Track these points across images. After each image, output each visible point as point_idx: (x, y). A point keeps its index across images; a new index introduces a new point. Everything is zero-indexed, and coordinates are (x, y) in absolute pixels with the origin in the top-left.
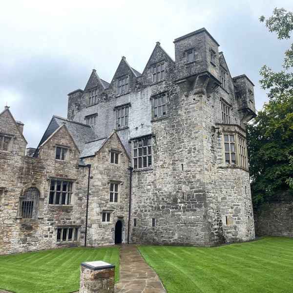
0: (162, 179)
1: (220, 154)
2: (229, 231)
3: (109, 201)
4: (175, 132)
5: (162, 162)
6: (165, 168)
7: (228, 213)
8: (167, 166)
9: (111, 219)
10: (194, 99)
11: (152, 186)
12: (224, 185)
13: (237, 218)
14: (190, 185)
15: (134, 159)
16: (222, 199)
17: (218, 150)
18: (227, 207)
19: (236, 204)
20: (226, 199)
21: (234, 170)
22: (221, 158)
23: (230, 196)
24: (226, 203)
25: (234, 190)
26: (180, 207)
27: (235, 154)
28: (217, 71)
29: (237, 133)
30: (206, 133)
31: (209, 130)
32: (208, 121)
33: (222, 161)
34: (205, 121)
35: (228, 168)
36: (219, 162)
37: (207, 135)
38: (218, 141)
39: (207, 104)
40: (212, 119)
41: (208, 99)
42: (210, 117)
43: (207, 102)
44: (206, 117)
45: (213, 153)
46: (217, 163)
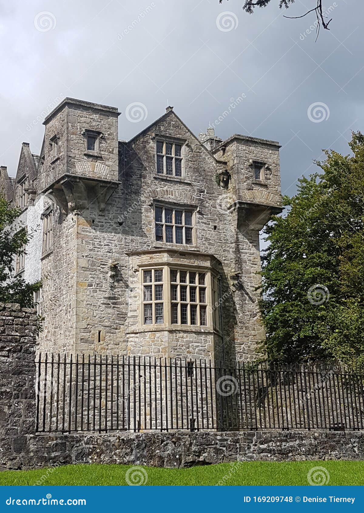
7: (142, 414)
17: (131, 300)
21: (158, 334)
22: (135, 314)
27: (162, 303)
28: (107, 163)
29: (168, 264)
30: (90, 276)
31: (103, 268)
32: (99, 253)
33: (136, 321)
34: (86, 256)
35: (146, 332)
36: (131, 323)
37: (92, 279)
38: (132, 283)
39: (99, 222)
40: (116, 246)
41: (100, 213)
42: (108, 245)
43: (98, 220)
44: (91, 247)
45: (114, 307)
46: (127, 324)
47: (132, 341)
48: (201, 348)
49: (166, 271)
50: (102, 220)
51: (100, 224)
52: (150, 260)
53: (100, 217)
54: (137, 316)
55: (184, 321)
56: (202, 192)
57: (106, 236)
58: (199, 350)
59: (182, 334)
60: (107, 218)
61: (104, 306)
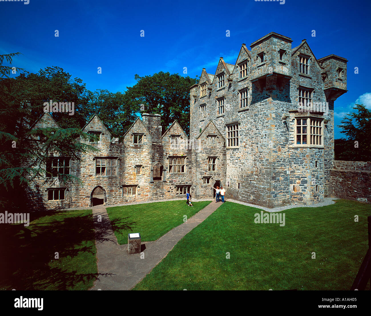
0: (245, 156)
1: (292, 136)
2: (295, 196)
3: (208, 170)
4: (253, 121)
5: (244, 144)
6: (246, 148)
7: (295, 183)
8: (247, 147)
9: (210, 181)
10: (267, 94)
11: (238, 160)
12: (294, 161)
13: (303, 187)
14: (262, 163)
15: (228, 139)
16: (291, 172)
17: (291, 133)
18: (295, 178)
19: (304, 176)
20: (294, 172)
21: (305, 149)
23: (299, 170)
24: (295, 175)
25: (302, 166)
26: (255, 178)
27: (306, 135)
28: (287, 67)
29: (309, 117)
30: (276, 122)
31: (280, 118)
32: (279, 111)
33: (293, 142)
34: (275, 112)
35: (298, 148)
36: (290, 143)
37: (276, 123)
38: (291, 125)
39: (279, 96)
40: (285, 108)
41: (280, 92)
42: (282, 107)
43: (279, 95)
44: (276, 108)
45: (284, 136)
46: (288, 144)
47: (291, 152)
48: (320, 155)
49: (308, 120)
50: (281, 95)
51: (279, 97)
52: (301, 115)
53: (280, 94)
54: (293, 140)
55: (314, 144)
56: (315, 82)
57: (282, 103)
58: (319, 156)
59: (314, 149)
60: (282, 94)
61: (281, 136)
